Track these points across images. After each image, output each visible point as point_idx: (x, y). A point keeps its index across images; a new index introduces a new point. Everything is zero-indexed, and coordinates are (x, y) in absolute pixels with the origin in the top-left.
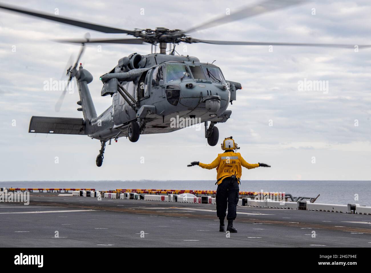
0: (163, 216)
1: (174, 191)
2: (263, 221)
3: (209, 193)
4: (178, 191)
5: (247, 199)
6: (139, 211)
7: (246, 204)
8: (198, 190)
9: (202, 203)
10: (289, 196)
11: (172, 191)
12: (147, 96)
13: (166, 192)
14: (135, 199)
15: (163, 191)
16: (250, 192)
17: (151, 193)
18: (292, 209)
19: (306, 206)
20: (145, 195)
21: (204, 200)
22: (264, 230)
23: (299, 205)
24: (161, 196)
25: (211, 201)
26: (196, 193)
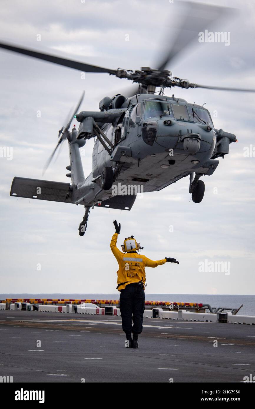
0: (60, 330)
1: (74, 300)
2: (177, 336)
3: (114, 303)
4: (78, 300)
5: (158, 310)
6: (32, 324)
7: (157, 315)
8: (102, 300)
9: (106, 315)
10: (207, 307)
11: (71, 300)
12: (124, 137)
13: (64, 301)
14: (27, 310)
15: (61, 301)
16: (162, 302)
17: (46, 304)
18: (211, 322)
19: (227, 318)
20: (39, 306)
21: (109, 312)
22: (178, 346)
23: (218, 317)
24: (58, 306)
25: (117, 312)
26: (99, 303)
